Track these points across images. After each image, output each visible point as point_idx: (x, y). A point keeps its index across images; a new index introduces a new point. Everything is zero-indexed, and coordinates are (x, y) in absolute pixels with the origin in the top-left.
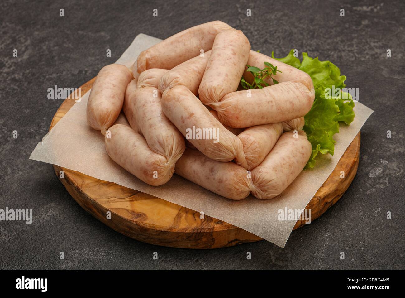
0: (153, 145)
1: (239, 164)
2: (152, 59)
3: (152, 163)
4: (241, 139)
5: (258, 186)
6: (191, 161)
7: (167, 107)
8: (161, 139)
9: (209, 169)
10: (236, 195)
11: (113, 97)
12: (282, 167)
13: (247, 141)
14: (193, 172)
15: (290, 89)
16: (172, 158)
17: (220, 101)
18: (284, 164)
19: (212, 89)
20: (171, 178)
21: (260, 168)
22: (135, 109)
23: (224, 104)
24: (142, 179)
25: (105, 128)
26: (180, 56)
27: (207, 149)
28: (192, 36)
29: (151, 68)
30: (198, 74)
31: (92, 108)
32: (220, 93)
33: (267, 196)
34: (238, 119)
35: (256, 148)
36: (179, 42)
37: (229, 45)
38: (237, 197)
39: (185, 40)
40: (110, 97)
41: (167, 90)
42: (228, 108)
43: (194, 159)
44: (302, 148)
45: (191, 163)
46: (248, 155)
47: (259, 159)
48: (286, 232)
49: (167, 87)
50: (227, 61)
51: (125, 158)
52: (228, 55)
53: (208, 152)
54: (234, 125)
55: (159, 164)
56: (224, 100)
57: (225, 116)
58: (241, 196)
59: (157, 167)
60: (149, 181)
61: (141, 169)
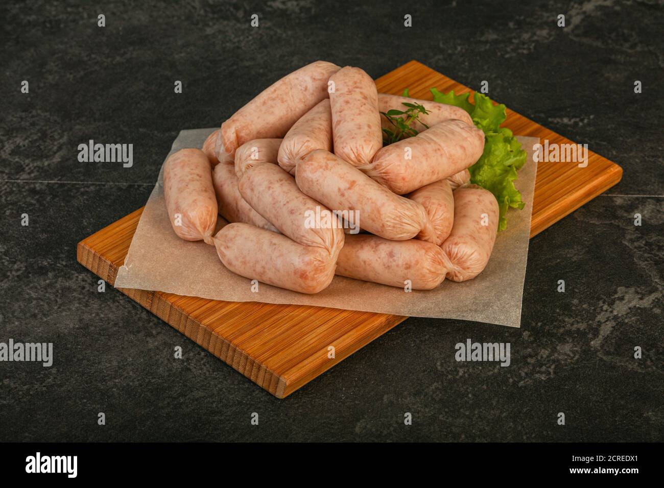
1: (423, 239)
2: (243, 130)
3: (311, 260)
5: (457, 264)
6: (356, 250)
9: (387, 254)
10: (430, 281)
12: (479, 232)
13: (430, 206)
14: (362, 263)
16: (335, 249)
17: (371, 162)
20: (333, 278)
22: (255, 196)
23: (381, 164)
25: (207, 235)
26: (281, 118)
30: (325, 133)
31: (184, 211)
32: (370, 151)
33: (470, 275)
34: (404, 180)
35: (444, 213)
36: (274, 99)
37: (354, 88)
38: (432, 284)
39: (281, 95)
42: (388, 168)
43: (359, 246)
45: (358, 251)
50: (362, 108)
51: (263, 263)
52: (359, 100)
53: (387, 228)
54: (399, 189)
55: (321, 259)
56: (378, 159)
57: (385, 179)
58: (436, 282)
59: (319, 265)
60: (310, 287)
61: (296, 271)
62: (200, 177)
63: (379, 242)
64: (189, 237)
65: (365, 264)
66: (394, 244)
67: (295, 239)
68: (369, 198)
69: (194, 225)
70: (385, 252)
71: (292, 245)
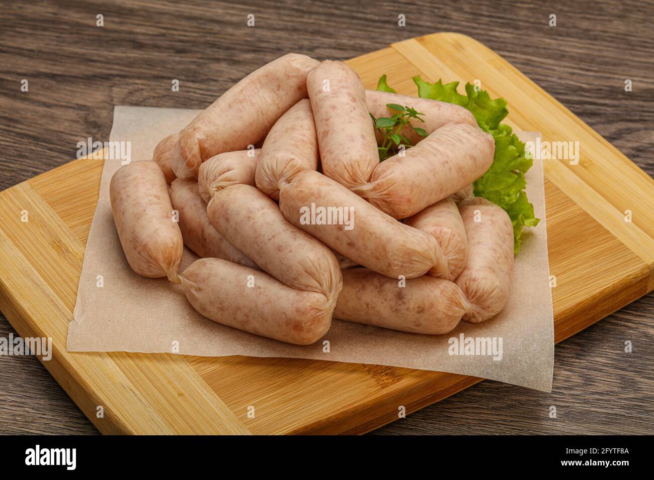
1: (438, 275)
2: (207, 140)
3: (306, 308)
5: (475, 304)
8: (309, 264)
9: (395, 296)
12: (498, 263)
13: (442, 237)
14: (365, 306)
15: (459, 135)
17: (369, 181)
18: (499, 258)
19: (353, 164)
21: (471, 273)
22: (231, 227)
23: (382, 184)
25: (174, 271)
26: (251, 125)
27: (391, 264)
28: (258, 86)
29: (211, 157)
30: (311, 146)
31: (144, 243)
32: (367, 168)
33: (489, 315)
34: (409, 202)
35: (458, 244)
36: (241, 102)
37: (339, 88)
38: (448, 328)
39: (249, 96)
40: (163, 216)
42: (390, 189)
43: (360, 286)
44: (506, 225)
45: (359, 291)
46: (450, 258)
48: (547, 366)
50: (352, 114)
51: (246, 311)
52: (347, 104)
53: (394, 268)
54: (404, 213)
55: (318, 307)
56: (378, 178)
57: (386, 202)
59: (316, 313)
60: (305, 339)
61: (288, 322)
62: (159, 199)
63: (384, 280)
65: (368, 307)
67: (284, 281)
68: (373, 232)
69: (156, 260)
70: (392, 293)
71: (282, 289)
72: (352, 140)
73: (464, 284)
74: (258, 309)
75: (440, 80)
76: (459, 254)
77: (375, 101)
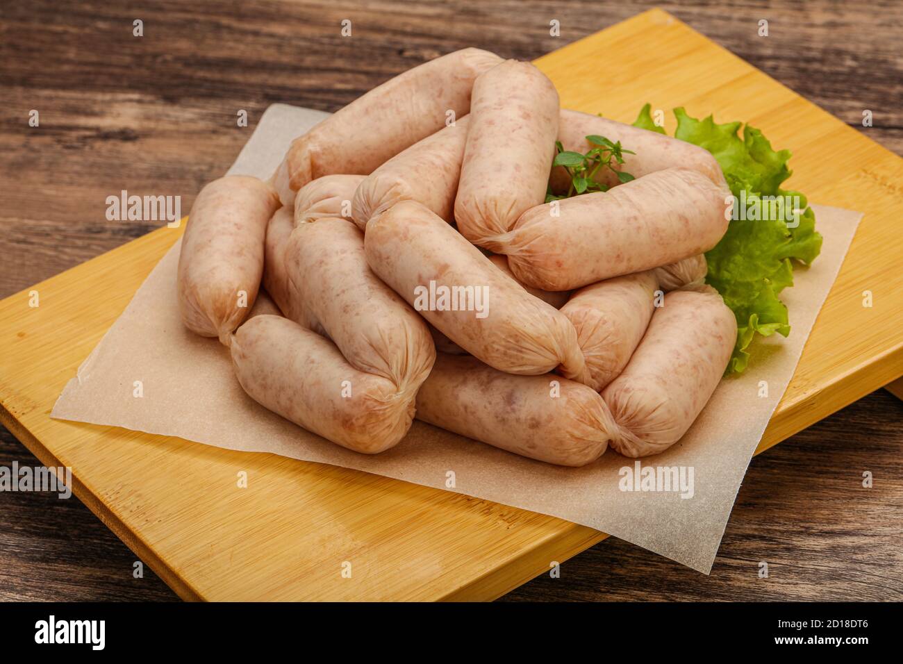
0: (357, 354)
1: (572, 376)
2: (323, 154)
3: (360, 397)
4: (569, 316)
5: (626, 426)
6: (455, 384)
7: (380, 257)
8: (375, 336)
9: (503, 398)
10: (574, 453)
11: (240, 254)
12: (676, 372)
13: (586, 321)
14: (462, 409)
15: (674, 185)
16: (408, 381)
17: (509, 229)
18: (680, 366)
19: (488, 202)
20: (408, 429)
21: (626, 381)
22: (300, 273)
23: (523, 235)
24: (338, 440)
25: (227, 329)
26: (392, 141)
27: (489, 348)
28: (414, 90)
29: (322, 175)
30: (444, 173)
31: (192, 285)
32: (510, 212)
33: (651, 448)
34: (559, 266)
35: (608, 336)
36: (383, 107)
37: (509, 98)
38: (578, 457)
41: (374, 216)
42: (533, 242)
43: (461, 379)
44: (716, 323)
45: (457, 386)
46: (592, 354)
47: (617, 362)
48: (712, 533)
49: (375, 210)
50: (514, 135)
51: (290, 393)
52: (512, 120)
53: (493, 355)
54: (553, 282)
55: (378, 398)
56: (521, 226)
57: (528, 263)
58: (587, 455)
59: (374, 407)
60: (359, 443)
61: (336, 414)
62: (239, 229)
63: (494, 376)
64: (198, 330)
65: (466, 411)
66: (518, 381)
69: (204, 311)
70: (501, 393)
72: (499, 168)
73: (613, 396)
74: (303, 392)
75: (711, 117)
76: (608, 350)
77: (579, 126)
